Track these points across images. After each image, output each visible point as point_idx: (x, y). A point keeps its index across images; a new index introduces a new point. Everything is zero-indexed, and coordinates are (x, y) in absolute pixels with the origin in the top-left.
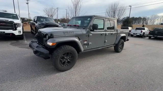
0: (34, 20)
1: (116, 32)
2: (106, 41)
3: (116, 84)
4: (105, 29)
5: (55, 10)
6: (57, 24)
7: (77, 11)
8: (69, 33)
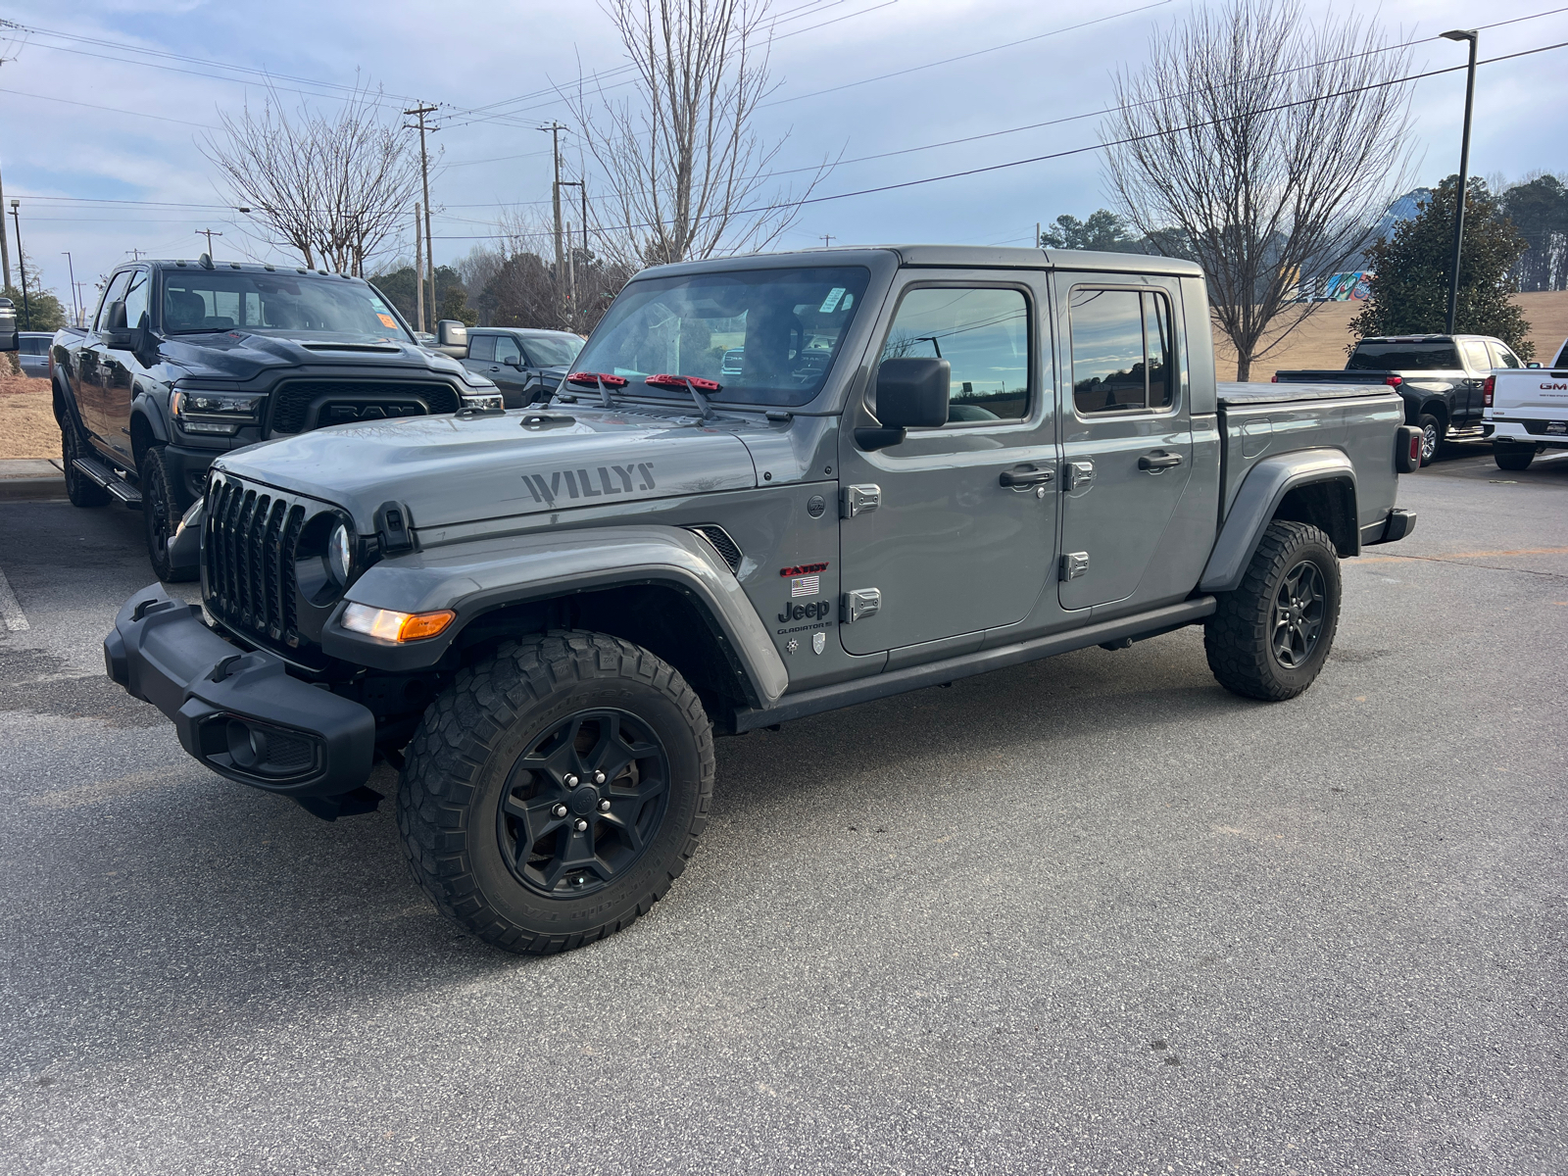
0: (118, 318)
1: (1214, 435)
2: (1081, 556)
3: (1173, 1061)
4: (1047, 408)
5: (389, 151)
6: (434, 362)
7: (699, 158)
8: (596, 484)
